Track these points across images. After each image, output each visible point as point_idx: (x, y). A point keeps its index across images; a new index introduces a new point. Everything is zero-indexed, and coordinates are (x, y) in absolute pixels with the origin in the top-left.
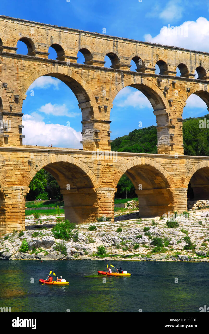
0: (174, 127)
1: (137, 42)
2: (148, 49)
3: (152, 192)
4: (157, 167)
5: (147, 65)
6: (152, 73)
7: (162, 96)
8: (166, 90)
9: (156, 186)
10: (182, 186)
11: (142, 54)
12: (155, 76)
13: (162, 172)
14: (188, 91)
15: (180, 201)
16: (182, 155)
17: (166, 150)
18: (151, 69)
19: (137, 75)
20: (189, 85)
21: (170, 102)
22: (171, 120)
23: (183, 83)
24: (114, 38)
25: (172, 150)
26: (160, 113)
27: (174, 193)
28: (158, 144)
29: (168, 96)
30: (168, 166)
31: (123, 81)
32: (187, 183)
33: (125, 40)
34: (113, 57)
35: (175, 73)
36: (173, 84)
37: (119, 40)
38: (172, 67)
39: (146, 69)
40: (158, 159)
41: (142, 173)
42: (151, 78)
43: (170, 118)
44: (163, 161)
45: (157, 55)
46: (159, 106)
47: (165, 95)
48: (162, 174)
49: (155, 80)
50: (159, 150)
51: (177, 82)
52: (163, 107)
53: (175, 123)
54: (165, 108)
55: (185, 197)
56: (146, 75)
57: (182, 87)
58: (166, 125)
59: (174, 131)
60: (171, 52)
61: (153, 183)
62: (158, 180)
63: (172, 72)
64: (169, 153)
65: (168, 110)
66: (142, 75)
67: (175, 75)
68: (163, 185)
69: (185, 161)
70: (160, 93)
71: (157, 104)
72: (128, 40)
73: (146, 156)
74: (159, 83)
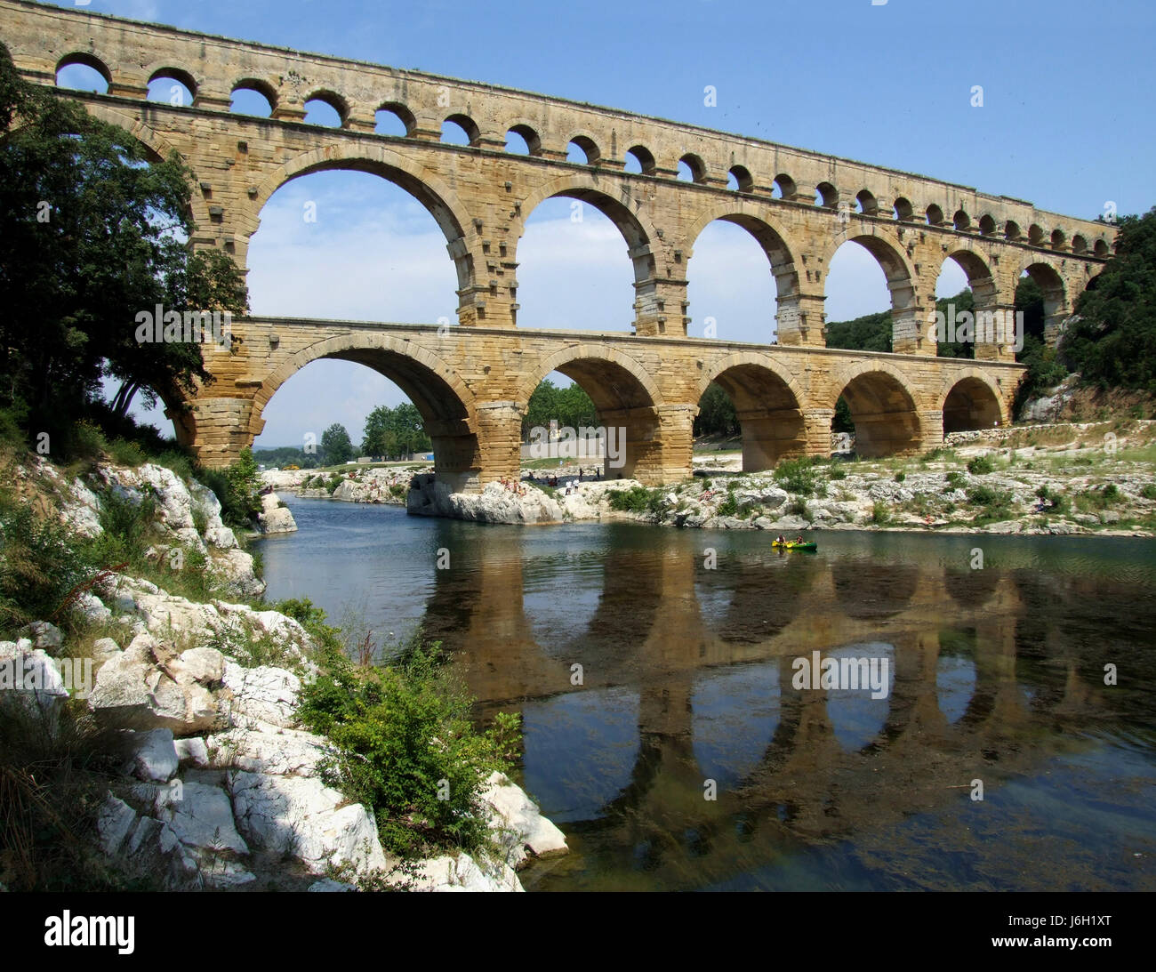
0: (922, 309)
1: (865, 165)
2: (883, 178)
3: (881, 418)
4: (898, 375)
5: (881, 205)
6: (888, 217)
7: (904, 256)
8: (911, 247)
9: (890, 409)
10: (934, 408)
11: (873, 186)
12: (894, 223)
13: (904, 384)
14: (945, 250)
15: (931, 432)
16: (934, 356)
17: (908, 347)
18: (888, 212)
19: (867, 219)
20: (945, 240)
21: (917, 267)
22: (918, 298)
23: (937, 236)
24: (830, 158)
25: (920, 348)
26: (900, 285)
27: (923, 420)
28: (894, 337)
29: (914, 257)
30: (914, 375)
31: (844, 229)
32: (941, 402)
33: (847, 161)
34: (827, 190)
35: (923, 219)
36: (922, 237)
37: (837, 162)
38: (919, 210)
39: (880, 211)
40: (898, 363)
41: (868, 386)
42: (887, 226)
43: (917, 293)
44: (906, 364)
45: (897, 190)
46: (899, 274)
47: (909, 254)
48: (903, 387)
49: (894, 228)
50: (894, 347)
51: (927, 233)
52: (904, 276)
53: (924, 302)
54: (909, 277)
55: (940, 425)
56: (881, 221)
57: (935, 243)
58: (909, 306)
59: (922, 316)
60: (916, 184)
61: (885, 404)
62: (895, 398)
63: (919, 218)
64: (914, 353)
65: (914, 281)
66: (874, 221)
67: (922, 222)
68: (904, 405)
69: (939, 365)
70: (902, 252)
71: (894, 270)
72: (852, 162)
73: (880, 357)
74: (900, 234)
